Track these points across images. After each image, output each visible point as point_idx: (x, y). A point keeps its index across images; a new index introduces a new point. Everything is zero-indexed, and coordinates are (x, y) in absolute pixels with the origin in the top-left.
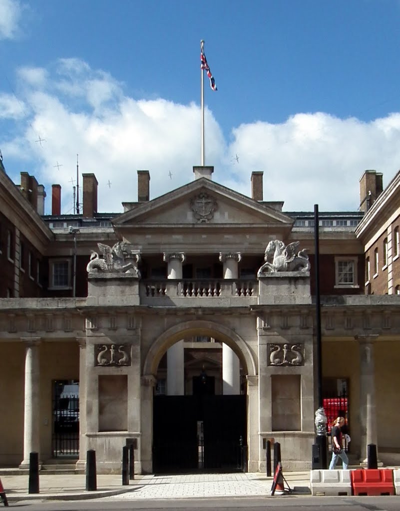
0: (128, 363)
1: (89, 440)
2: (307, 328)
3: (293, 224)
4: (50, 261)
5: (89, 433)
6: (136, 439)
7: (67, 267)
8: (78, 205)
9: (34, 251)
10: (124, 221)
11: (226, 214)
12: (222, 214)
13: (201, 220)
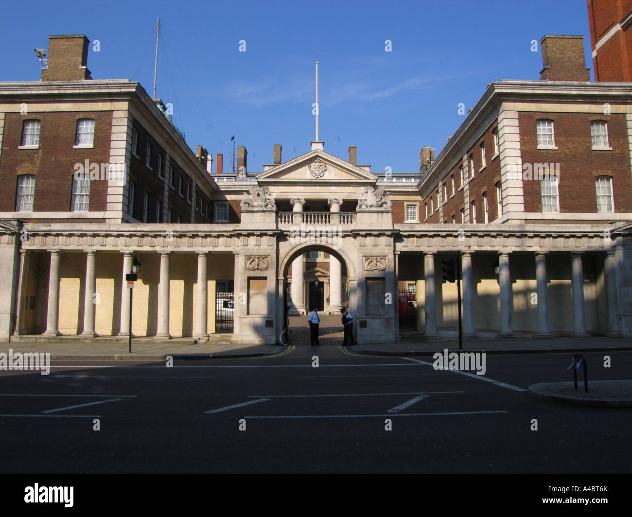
0: (266, 269)
1: (241, 321)
2: (390, 246)
3: (377, 180)
4: (215, 203)
5: (240, 316)
6: (272, 321)
7: (226, 208)
8: (234, 167)
9: (204, 197)
10: (265, 177)
11: (333, 173)
12: (330, 173)
13: (316, 177)
